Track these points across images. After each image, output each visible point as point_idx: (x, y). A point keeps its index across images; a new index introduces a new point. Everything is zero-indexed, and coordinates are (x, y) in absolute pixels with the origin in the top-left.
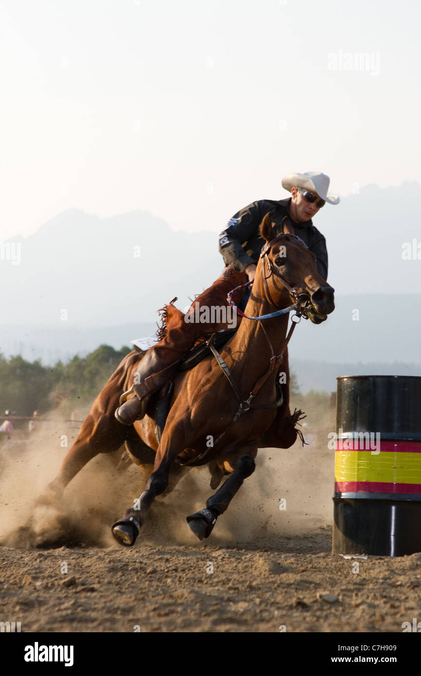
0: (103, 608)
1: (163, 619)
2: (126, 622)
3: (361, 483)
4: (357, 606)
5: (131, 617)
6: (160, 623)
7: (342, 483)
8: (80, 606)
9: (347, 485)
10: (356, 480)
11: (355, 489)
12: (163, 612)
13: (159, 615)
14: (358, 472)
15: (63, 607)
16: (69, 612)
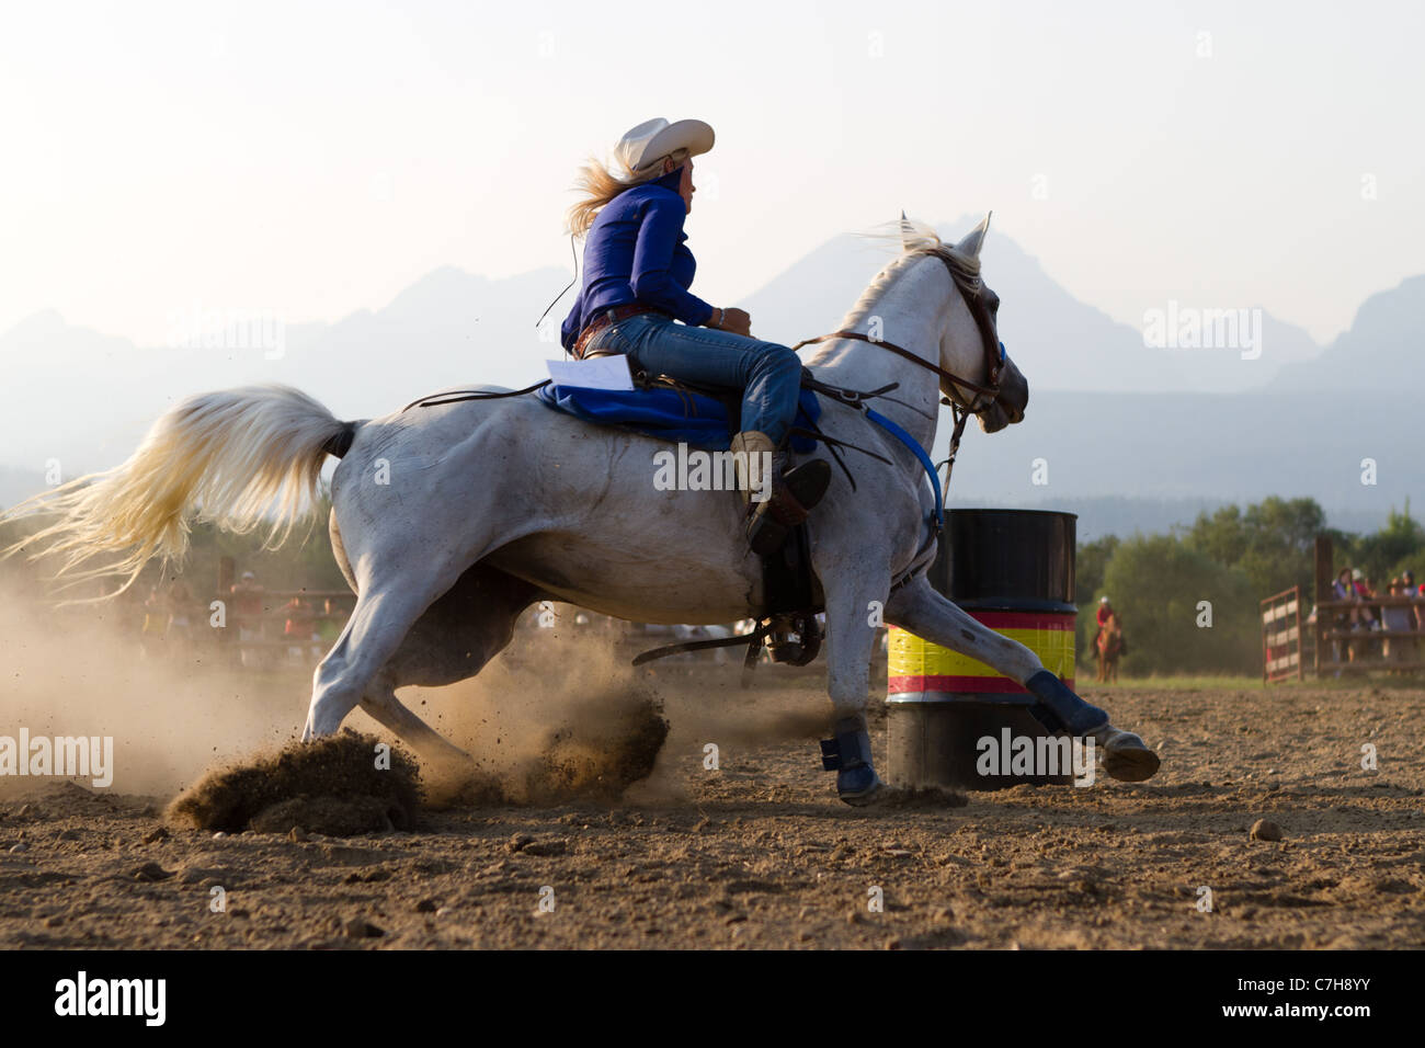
0: (551, 872)
1: (649, 886)
2: (592, 891)
3: (931, 677)
4: (943, 863)
5: (595, 884)
6: (646, 892)
7: (899, 678)
8: (513, 870)
9: (908, 682)
10: (922, 673)
11: (922, 687)
12: (647, 877)
13: (642, 881)
14: (925, 660)
15: (487, 871)
16: (499, 878)
